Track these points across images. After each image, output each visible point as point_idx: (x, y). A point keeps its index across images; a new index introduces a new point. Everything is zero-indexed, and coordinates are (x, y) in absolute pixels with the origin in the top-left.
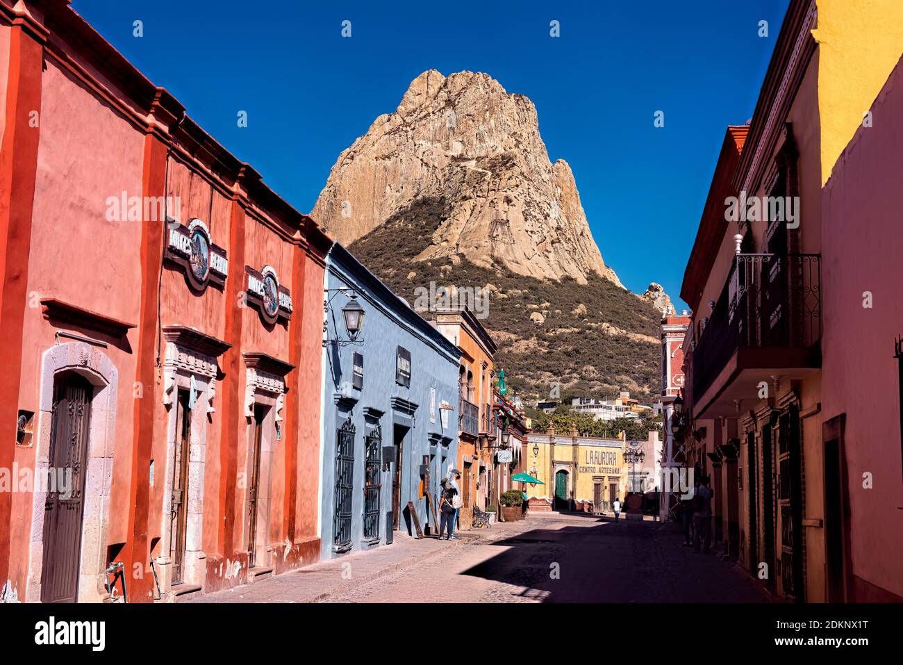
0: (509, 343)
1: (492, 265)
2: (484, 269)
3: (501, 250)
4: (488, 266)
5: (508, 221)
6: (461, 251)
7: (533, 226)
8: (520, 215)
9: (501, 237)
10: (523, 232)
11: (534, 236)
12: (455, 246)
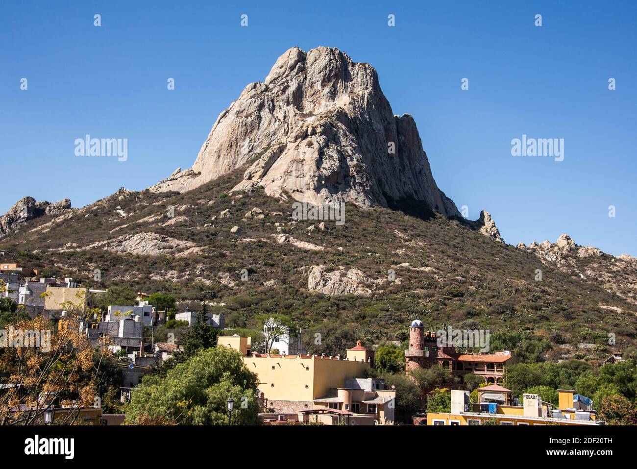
5: (304, 160)
6: (262, 184)
7: (326, 164)
8: (316, 155)
9: (294, 172)
10: (315, 168)
11: (324, 171)
12: (259, 180)
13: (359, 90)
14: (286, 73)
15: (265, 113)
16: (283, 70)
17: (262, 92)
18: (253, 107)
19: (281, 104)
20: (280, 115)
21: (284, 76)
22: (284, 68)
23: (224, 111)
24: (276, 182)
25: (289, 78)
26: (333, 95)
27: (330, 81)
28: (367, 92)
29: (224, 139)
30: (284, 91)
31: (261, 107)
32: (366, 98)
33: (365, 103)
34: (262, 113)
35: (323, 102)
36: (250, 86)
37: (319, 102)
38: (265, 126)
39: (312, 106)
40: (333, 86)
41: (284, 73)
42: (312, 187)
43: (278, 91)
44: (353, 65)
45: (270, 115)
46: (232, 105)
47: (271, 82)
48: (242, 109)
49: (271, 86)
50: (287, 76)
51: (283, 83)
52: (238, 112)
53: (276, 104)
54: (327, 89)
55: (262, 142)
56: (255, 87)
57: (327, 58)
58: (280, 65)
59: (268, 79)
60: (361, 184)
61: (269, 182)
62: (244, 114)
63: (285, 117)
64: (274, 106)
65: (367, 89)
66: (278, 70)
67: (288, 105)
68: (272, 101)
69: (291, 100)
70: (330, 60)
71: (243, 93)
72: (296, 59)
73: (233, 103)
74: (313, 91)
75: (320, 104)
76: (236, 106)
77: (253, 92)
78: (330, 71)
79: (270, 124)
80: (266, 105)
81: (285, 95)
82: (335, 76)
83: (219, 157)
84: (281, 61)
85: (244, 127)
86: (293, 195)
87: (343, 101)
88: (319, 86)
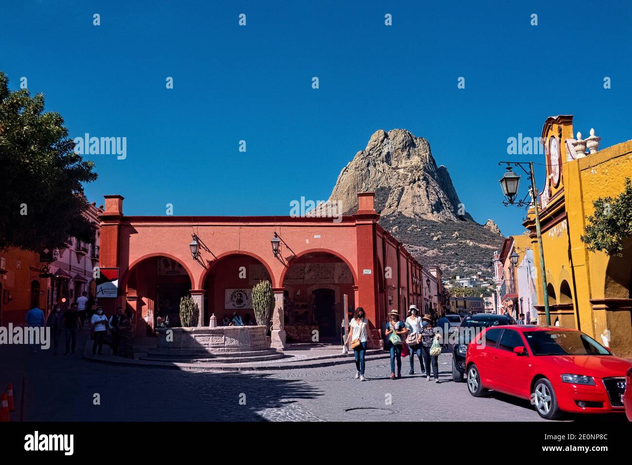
0: (425, 252)
1: (414, 216)
2: (410, 218)
3: (418, 209)
4: (412, 217)
5: (420, 196)
6: (399, 210)
7: (432, 197)
8: (425, 193)
9: (417, 203)
10: (427, 200)
11: (432, 202)
12: (396, 208)
13: (422, 153)
14: (379, 144)
15: (371, 168)
16: (376, 143)
17: (367, 156)
18: (364, 165)
19: (379, 162)
20: (381, 169)
21: (378, 146)
22: (377, 142)
23: (345, 168)
24: (408, 209)
25: (381, 147)
26: (409, 156)
27: (406, 147)
28: (427, 154)
29: (350, 184)
30: (380, 155)
31: (368, 164)
32: (427, 157)
33: (428, 161)
34: (369, 168)
35: (404, 161)
36: (360, 152)
37: (401, 160)
38: (373, 176)
39: (397, 163)
40: (409, 151)
41: (378, 144)
42: (430, 211)
43: (377, 155)
44: (416, 139)
45: (375, 169)
46: (349, 164)
47: (370, 150)
48: (357, 166)
49: (371, 152)
50: (380, 146)
51: (379, 150)
52: (356, 168)
53: (376, 163)
54: (405, 153)
55: (373, 185)
56: (362, 153)
57: (403, 136)
58: (375, 140)
59: (368, 148)
60: (449, 208)
61: (403, 209)
62: (359, 169)
63: (384, 170)
64: (375, 164)
65: (427, 152)
66: (373, 143)
67: (383, 163)
68: (374, 161)
69: (385, 160)
70: (405, 136)
71: (355, 157)
72: (384, 136)
73: (349, 163)
74: (397, 155)
75: (401, 162)
76: (352, 165)
77: (362, 156)
78: (406, 143)
79: (376, 174)
80: (371, 163)
81: (381, 157)
82: (408, 146)
83: (348, 194)
84: (374, 137)
85: (361, 177)
86: (421, 216)
87: (415, 160)
88: (400, 152)
